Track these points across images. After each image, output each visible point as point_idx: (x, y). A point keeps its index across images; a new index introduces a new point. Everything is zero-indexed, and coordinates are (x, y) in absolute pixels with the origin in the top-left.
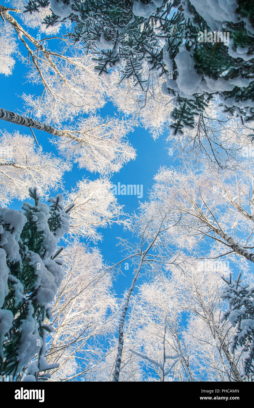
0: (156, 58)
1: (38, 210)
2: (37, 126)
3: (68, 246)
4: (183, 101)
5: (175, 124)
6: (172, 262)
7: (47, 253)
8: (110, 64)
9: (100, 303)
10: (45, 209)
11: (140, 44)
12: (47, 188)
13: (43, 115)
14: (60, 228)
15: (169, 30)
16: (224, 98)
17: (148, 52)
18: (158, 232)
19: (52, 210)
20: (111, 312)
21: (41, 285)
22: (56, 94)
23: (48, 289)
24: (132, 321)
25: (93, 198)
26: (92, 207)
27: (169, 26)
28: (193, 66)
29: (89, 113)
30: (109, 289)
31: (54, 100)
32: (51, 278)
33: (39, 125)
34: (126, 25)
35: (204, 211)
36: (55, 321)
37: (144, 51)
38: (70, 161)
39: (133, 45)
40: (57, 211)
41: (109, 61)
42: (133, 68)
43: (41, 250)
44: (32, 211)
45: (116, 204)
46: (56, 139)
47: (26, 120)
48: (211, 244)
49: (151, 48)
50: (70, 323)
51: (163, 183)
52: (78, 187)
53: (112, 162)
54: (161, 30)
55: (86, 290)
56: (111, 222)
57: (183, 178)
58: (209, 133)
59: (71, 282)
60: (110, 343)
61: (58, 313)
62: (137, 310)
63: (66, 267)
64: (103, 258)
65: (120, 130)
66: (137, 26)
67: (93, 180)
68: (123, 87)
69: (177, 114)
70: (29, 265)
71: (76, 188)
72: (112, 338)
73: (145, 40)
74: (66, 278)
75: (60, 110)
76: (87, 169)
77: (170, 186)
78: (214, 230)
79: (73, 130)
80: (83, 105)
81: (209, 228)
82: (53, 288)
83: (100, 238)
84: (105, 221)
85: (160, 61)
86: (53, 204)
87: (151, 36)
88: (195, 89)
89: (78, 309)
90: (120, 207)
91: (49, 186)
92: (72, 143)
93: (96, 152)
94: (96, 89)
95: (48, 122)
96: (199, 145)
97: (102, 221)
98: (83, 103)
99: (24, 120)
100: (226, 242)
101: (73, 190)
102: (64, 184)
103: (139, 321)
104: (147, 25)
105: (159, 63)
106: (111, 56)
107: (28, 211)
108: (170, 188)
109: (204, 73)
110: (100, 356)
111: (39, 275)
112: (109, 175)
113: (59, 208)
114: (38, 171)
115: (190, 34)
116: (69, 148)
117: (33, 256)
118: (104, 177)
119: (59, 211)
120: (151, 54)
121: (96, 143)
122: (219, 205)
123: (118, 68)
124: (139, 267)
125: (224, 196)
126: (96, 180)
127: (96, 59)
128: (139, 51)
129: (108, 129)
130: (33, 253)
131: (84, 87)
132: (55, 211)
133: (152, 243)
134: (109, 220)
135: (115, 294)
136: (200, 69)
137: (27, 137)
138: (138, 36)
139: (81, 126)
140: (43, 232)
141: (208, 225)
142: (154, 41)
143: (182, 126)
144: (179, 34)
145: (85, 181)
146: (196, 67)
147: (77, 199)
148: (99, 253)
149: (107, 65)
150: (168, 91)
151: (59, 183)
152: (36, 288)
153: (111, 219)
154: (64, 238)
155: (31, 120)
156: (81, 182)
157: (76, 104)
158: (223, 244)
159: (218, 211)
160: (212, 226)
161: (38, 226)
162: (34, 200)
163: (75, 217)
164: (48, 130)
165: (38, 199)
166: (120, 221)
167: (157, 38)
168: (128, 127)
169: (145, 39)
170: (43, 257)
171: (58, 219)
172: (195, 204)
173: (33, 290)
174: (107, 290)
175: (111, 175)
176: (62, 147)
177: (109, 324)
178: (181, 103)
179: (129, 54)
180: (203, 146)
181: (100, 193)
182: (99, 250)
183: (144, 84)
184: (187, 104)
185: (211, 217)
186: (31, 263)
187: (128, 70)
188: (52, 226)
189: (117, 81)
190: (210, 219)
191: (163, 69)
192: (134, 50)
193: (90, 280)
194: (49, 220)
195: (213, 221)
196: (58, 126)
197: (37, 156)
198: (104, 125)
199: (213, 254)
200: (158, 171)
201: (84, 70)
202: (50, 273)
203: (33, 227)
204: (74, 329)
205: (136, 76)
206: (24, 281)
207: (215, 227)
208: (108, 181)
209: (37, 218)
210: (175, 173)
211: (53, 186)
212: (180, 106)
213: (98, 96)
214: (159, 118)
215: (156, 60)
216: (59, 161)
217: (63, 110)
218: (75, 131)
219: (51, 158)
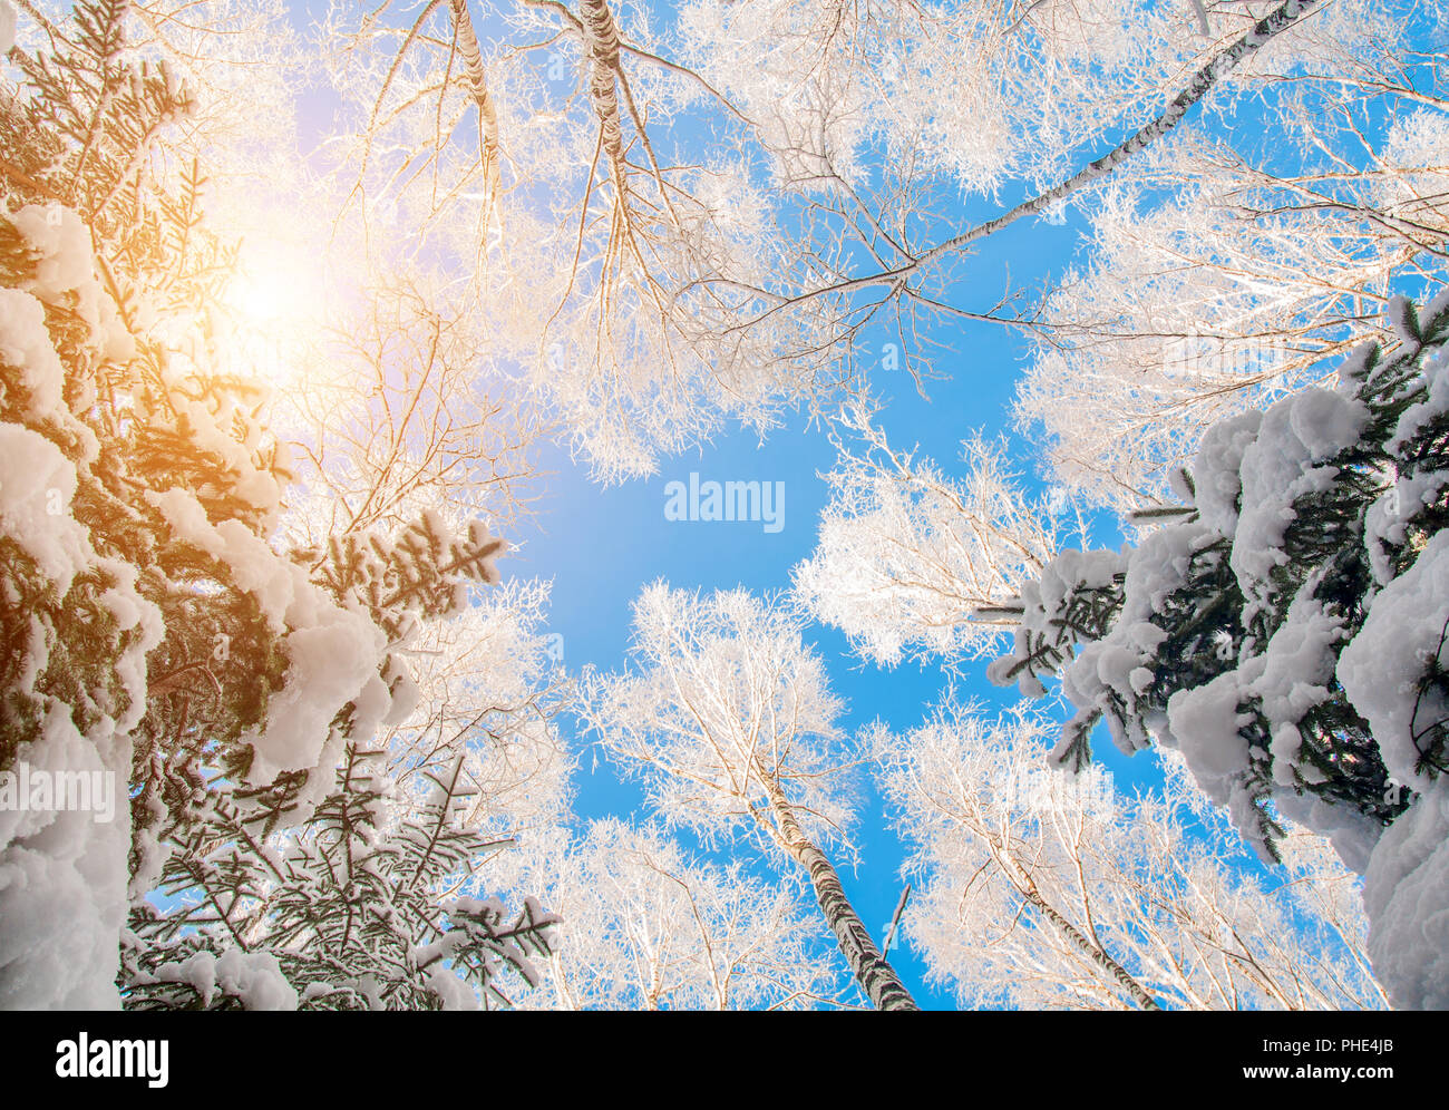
0: (343, 817)
1: (1105, 695)
2: (858, 943)
3: (1091, 507)
4: (383, 618)
5: (470, 573)
6: (831, 182)
7: (1196, 544)
8: (496, 923)
9: (1152, 252)
10: (1082, 677)
11: (350, 899)
12: (997, 734)
13: (809, 958)
14: (1084, 582)
15: (230, 859)
16: (263, 516)
17: (349, 853)
18: (792, 305)
19: (1058, 658)
20: (1142, 194)
21: (1306, 467)
22: (714, 983)
23: (1300, 436)
24: (1107, 112)
25: (888, 579)
26: (914, 554)
27: (221, 872)
28: (283, 694)
29: (667, 839)
30: (1091, 269)
31: (737, 971)
32: (1257, 460)
33: (850, 938)
34: (349, 993)
35: (599, 242)
36: (1337, 319)
37: (357, 870)
38: (854, 749)
39: (378, 916)
40: (1049, 640)
41: (490, 935)
42: (430, 850)
43: (1207, 570)
44: (1129, 709)
45: (837, 499)
46: (835, 851)
47: (878, 989)
48: (667, 127)
49: (325, 857)
50: (1296, 271)
51: (642, 433)
52: (901, 650)
53: (733, 634)
54: (254, 883)
55: (1158, 330)
56: (901, 460)
57: (573, 394)
58: (381, 456)
59: (1182, 392)
60: (1233, 105)
61: (1305, 335)
62: (1062, 132)
63: (1156, 451)
64: (1022, 376)
65: (625, 705)
66: (312, 957)
67: (840, 632)
68: (501, 820)
69: (437, 600)
70: (1289, 558)
71: (912, 655)
72: (1214, 114)
73: (325, 897)
74: (1187, 418)
75: (745, 922)
76: (827, 681)
77: (630, 405)
78: (623, 160)
79: (763, 833)
80: (663, 877)
81: (629, 180)
82: (1280, 425)
83: (977, 448)
84: (916, 481)
85: (341, 798)
86: (1037, 672)
87: (298, 891)
88: (337, 624)
89: (1233, 294)
90: (835, 478)
91: (986, 735)
92: (799, 796)
93: (755, 707)
94: (585, 890)
95: (814, 924)
96: (440, 448)
97: (925, 490)
98: (658, 882)
99: (882, 993)
100: (620, 94)
101: (924, 659)
102: (935, 701)
103: (1088, 95)
104: (280, 934)
105: (348, 794)
106: (471, 941)
107: (1141, 720)
108: (636, 403)
109: (272, 645)
110: (1299, 94)
111: (1286, 500)
112: (777, 603)
113: (1033, 646)
114: (975, 809)
115: (193, 794)
116: (821, 790)
117: (1252, 572)
118: (797, 611)
119: (1042, 636)
120: (345, 840)
121: (730, 732)
122: (537, 218)
123: (463, 890)
124: (941, 253)
125: (499, 231)
126: (829, 625)
127: (523, 974)
128: (374, 881)
129: (659, 738)
130: (1244, 585)
131: (612, 927)
132: (1053, 646)
133: (838, 290)
134: (905, 472)
135: (1083, 236)
136: (273, 666)
137: (914, 941)
138: (334, 928)
139: (727, 820)
140: (1153, 617)
141: (625, 189)
142: (297, 868)
143: (454, 549)
144: (210, 822)
145: (863, 652)
146: (278, 684)
147: (937, 619)
148: (1019, 401)
149: (507, 930)
150: (398, 690)
151: (949, 718)
152: (1335, 471)
153: (895, 469)
154: (1083, 542)
155: (860, 976)
156: (880, 660)
157: (683, 896)
158: (632, 92)
159: (558, 204)
160: (614, 177)
161: (1154, 650)
162: (1089, 735)
163: (994, 572)
164: (839, 898)
165: (1078, 726)
166: (873, 438)
167: (284, 872)
168: (593, 691)
169: (324, 901)
170: (1222, 547)
171: (1068, 615)
172: (606, 288)
173: (1345, 476)
174: (1097, 273)
175: (771, 597)
176: (840, 814)
177: (1184, 165)
178: (395, 618)
179: (406, 901)
180: (430, 435)
181: (853, 573)
182: (1012, 408)
183: (445, 773)
184: (381, 601)
185: (594, 204)
186: (1281, 558)
187: (451, 858)
188: (1102, 608)
189: (505, 854)
190: (602, 203)
191: (351, 765)
192: (385, 898)
193: (1120, 347)
194: (1095, 637)
195: (600, 189)
196: (795, 886)
197: (937, 852)
198: (660, 764)
199: (687, 92)
200: (622, 482)
201: (569, 977)
202: (1242, 476)
203: (1170, 660)
204: (1301, 244)
205: (442, 818)
206: (1351, 525)
207: (612, 166)
208: (799, 590)
209: (1133, 673)
210: (581, 429)
211: (972, 725)
212: (408, 611)
213: (596, 863)
214: (482, 634)
215: (349, 813)
216: (890, 781)
217: (736, 918)
218: (761, 824)
219: (903, 810)
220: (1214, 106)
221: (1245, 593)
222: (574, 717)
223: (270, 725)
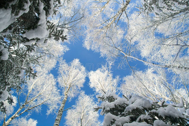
0: (29, 49)
1: (104, 107)
2: (62, 108)
3: (122, 93)
5: (62, 39)
6: (130, 41)
7: (125, 103)
8: (32, 71)
9: (150, 77)
10: (104, 104)
11: (22, 56)
12: (93, 103)
13: (57, 105)
14: (113, 96)
15: (15, 42)
16: (49, 15)
18: (115, 48)
19: (104, 100)
20: (155, 71)
21: (141, 106)
22: (47, 98)
23: (143, 103)
24: (159, 61)
25: (98, 80)
26: (103, 80)
27: (13, 42)
28: (33, 30)
29: (56, 82)
30: (144, 73)
31: (49, 99)
32: (138, 101)
34: (13, 64)
35: (105, 25)
36: (159, 99)
37: (25, 55)
38: (80, 91)
39: (23, 60)
40: (105, 98)
41: (30, 72)
42: (34, 60)
43: (124, 106)
44: (105, 110)
45: (101, 69)
46: (69, 98)
47: (60, 113)
48: (121, 22)
49: (24, 51)
50: (160, 92)
51: (91, 45)
52: (93, 87)
53: (80, 71)
54: (15, 46)
55: (144, 84)
56: (110, 71)
57: (89, 36)
58: (66, 22)
59: (140, 91)
60: (170, 72)
61: (155, 98)
62: (154, 59)
63: (132, 94)
64: (128, 75)
65: (64, 67)
66: (13, 58)
67: (89, 80)
68: (43, 65)
69: (57, 39)
71: (93, 89)
73: (20, 54)
74: (138, 94)
75: (55, 96)
77: (93, 42)
79: (64, 90)
80: (52, 85)
81: (113, 23)
83: (118, 77)
84: (110, 74)
85: (30, 47)
86: (101, 100)
87: (18, 51)
88: (44, 29)
89: (153, 88)
90: (103, 67)
91: (92, 102)
92: (71, 90)
93: (75, 79)
94: (44, 79)
95: (60, 102)
96: (72, 27)
97: (110, 76)
102: (91, 95)
103: (159, 58)
104: (13, 53)
106: (28, 71)
107: (105, 112)
109: (37, 25)
110: (177, 77)
111: (137, 107)
112: (87, 72)
113: (103, 97)
114: (85, 107)
115: (17, 32)
116: (73, 92)
117: (127, 110)
118: (88, 74)
119: (105, 97)
120: (27, 51)
121: (71, 78)
122: (102, 17)
123: (34, 67)
125: (97, 15)
127: (30, 78)
128: (26, 57)
129: (64, 72)
130: (125, 110)
131: (43, 84)
134: (109, 72)
135: (146, 69)
136: (35, 27)
137: (67, 113)
138: (18, 58)
139: (63, 86)
140: (115, 105)
142: (21, 49)
143: (63, 36)
144: (17, 37)
145: (90, 84)
146: (33, 29)
147: (99, 88)
148: (126, 77)
149: (32, 73)
150: (45, 43)
151: (91, 97)
152: (143, 109)
153: (109, 71)
154: (118, 95)
155: (59, 111)
156: (90, 86)
157: (52, 88)
158: (121, 16)
159: (105, 18)
161: (112, 108)
162: (99, 109)
163: (108, 89)
164: (65, 102)
165: (99, 107)
166: (110, 67)
167: (19, 48)
168: (63, 62)
170: (127, 105)
171: (109, 98)
172: (101, 30)
173: (144, 110)
176: (73, 95)
177: (161, 72)
178: (51, 36)
179: (27, 62)
180: (72, 25)
181: (96, 76)
182: (124, 77)
183: (42, 55)
184: (52, 33)
185: (108, 22)
186: (131, 111)
187: (35, 62)
188: (112, 100)
189: (40, 68)
191: (34, 45)
192: (25, 59)
193: (139, 82)
194: (109, 102)
195: (110, 21)
196: (62, 97)
197: (77, 108)
198: (62, 75)
199: (126, 21)
200: (85, 48)
201: (35, 84)
202: (135, 101)
203: (113, 110)
204: (163, 90)
205: (38, 58)
206: (139, 115)
207: (113, 20)
208: (90, 73)
209: (108, 108)
210: (86, 39)
211: (92, 100)
212: (53, 37)
213: (48, 77)
214: (59, 47)
215: (30, 49)
216: (80, 97)
217: (54, 95)
218: (65, 89)
219: (78, 101)
220: (169, 70)
221: (125, 111)
222: (59, 63)
223: (29, 32)
